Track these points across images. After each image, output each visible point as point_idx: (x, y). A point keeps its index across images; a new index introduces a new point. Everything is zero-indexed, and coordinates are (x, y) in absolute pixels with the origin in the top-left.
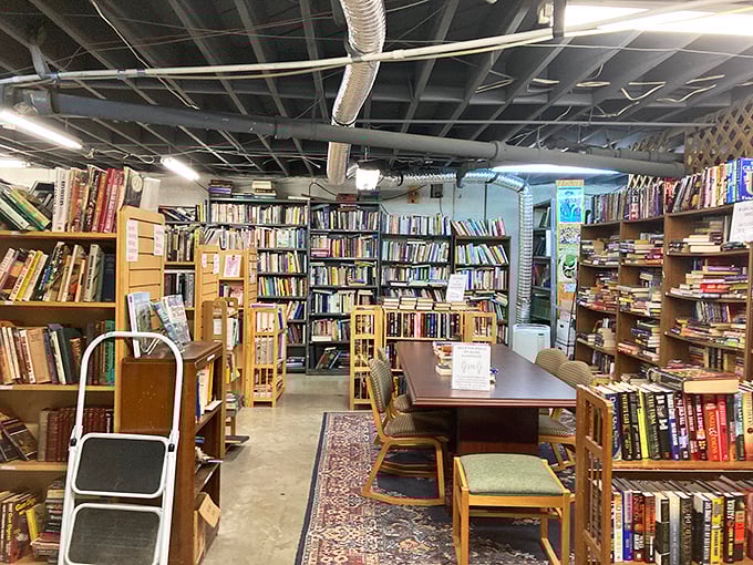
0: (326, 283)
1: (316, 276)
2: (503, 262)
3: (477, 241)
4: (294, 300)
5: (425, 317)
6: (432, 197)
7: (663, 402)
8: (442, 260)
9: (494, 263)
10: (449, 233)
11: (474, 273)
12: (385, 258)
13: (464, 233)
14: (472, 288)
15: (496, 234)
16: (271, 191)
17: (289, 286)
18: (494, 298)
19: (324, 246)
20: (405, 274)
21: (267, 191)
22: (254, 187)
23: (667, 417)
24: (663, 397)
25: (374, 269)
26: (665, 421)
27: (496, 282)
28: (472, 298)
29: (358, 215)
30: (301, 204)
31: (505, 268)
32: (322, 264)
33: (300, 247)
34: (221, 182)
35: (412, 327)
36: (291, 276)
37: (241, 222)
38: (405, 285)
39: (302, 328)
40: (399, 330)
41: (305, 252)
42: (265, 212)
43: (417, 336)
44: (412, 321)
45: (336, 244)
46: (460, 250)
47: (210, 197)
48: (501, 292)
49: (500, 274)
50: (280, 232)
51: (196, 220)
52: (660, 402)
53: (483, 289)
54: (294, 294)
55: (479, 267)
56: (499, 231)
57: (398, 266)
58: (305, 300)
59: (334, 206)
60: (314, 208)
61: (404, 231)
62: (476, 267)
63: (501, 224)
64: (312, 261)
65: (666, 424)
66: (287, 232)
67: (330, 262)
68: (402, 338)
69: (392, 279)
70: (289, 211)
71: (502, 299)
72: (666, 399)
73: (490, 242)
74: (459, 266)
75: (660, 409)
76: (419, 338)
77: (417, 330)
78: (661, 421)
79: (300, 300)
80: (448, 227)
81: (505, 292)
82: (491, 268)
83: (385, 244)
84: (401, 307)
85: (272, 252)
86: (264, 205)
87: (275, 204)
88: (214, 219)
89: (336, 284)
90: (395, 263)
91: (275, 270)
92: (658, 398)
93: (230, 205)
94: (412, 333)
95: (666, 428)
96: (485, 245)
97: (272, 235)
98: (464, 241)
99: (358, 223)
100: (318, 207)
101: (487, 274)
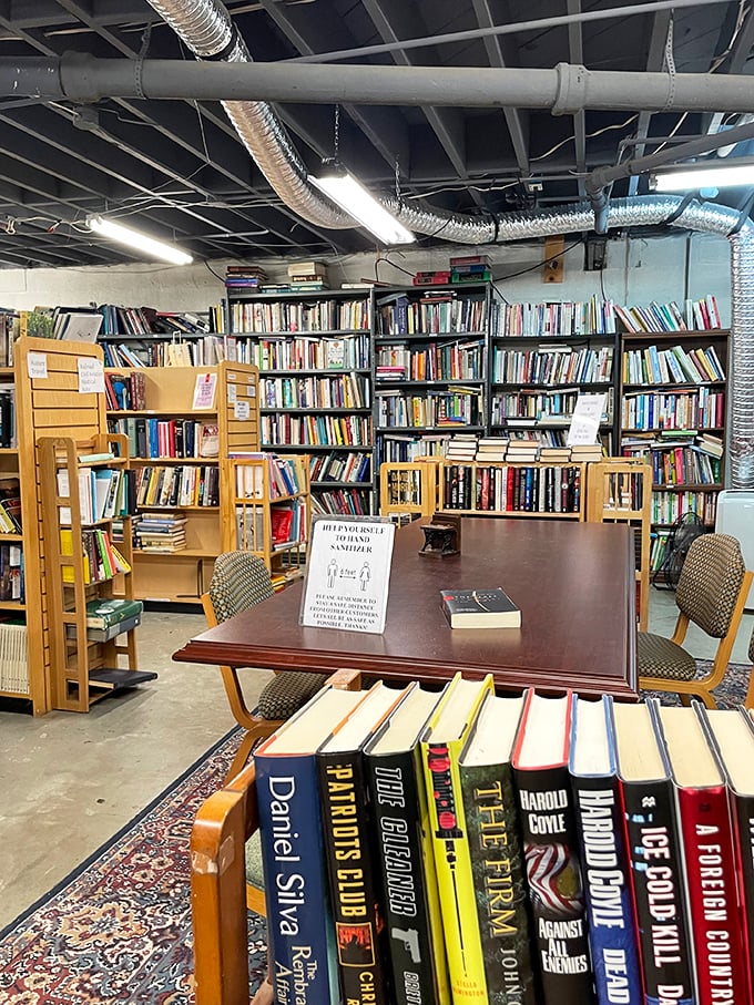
0: (404, 424)
1: (388, 413)
2: (714, 377)
3: (665, 342)
4: (355, 452)
5: (515, 475)
6: (586, 269)
7: (555, 825)
8: (601, 379)
9: (697, 380)
10: (612, 329)
11: (659, 400)
12: (499, 379)
13: (638, 329)
14: (656, 426)
15: (701, 327)
16: (314, 278)
17: (348, 429)
18: (697, 443)
19: (400, 364)
20: (534, 405)
21: (308, 278)
22: (290, 274)
23: (581, 908)
24: (555, 799)
25: (480, 397)
26: (572, 929)
27: (700, 413)
28: (654, 444)
29: (453, 308)
30: (362, 296)
31: (719, 388)
32: (396, 392)
33: (362, 365)
34: (242, 270)
35: (491, 493)
36: (350, 414)
37: (275, 331)
38: (532, 423)
39: (367, 496)
40: (468, 498)
41: (367, 375)
42: (310, 313)
43: (500, 507)
44: (492, 481)
45: (420, 358)
46: (632, 360)
47: (229, 294)
48: (710, 432)
49: (709, 401)
50: (331, 344)
51: (212, 331)
52: (540, 824)
53: (676, 428)
54: (355, 443)
55: (670, 389)
56: (707, 320)
57: (525, 392)
58: (370, 452)
59: (414, 296)
60: (381, 302)
61: (531, 332)
62: (663, 388)
63: (711, 309)
64: (378, 388)
65: (575, 947)
66: (341, 343)
67: (410, 390)
68: (473, 511)
69: (513, 414)
70: (345, 308)
71: (711, 446)
72: (572, 814)
73: (690, 342)
74: (628, 389)
75: (540, 863)
76: (504, 512)
77: (501, 498)
78: (546, 929)
79: (365, 452)
80: (611, 319)
81: (718, 433)
82: (691, 389)
83: (499, 354)
84: (480, 457)
85: (320, 376)
86: (307, 302)
87: (323, 299)
88: (238, 329)
89: (420, 424)
90: (518, 387)
91: (327, 405)
92: (527, 800)
93: (258, 306)
94: (492, 503)
95: (574, 966)
96: (679, 349)
97: (320, 350)
98: (640, 343)
99: (454, 322)
100: (389, 299)
101: (683, 401)
